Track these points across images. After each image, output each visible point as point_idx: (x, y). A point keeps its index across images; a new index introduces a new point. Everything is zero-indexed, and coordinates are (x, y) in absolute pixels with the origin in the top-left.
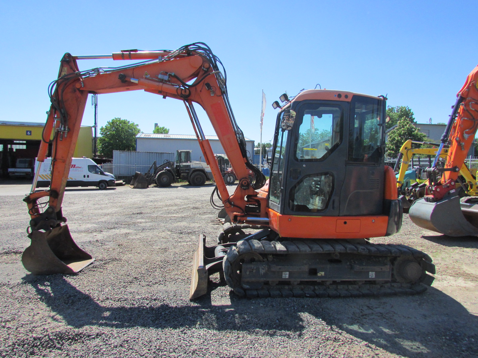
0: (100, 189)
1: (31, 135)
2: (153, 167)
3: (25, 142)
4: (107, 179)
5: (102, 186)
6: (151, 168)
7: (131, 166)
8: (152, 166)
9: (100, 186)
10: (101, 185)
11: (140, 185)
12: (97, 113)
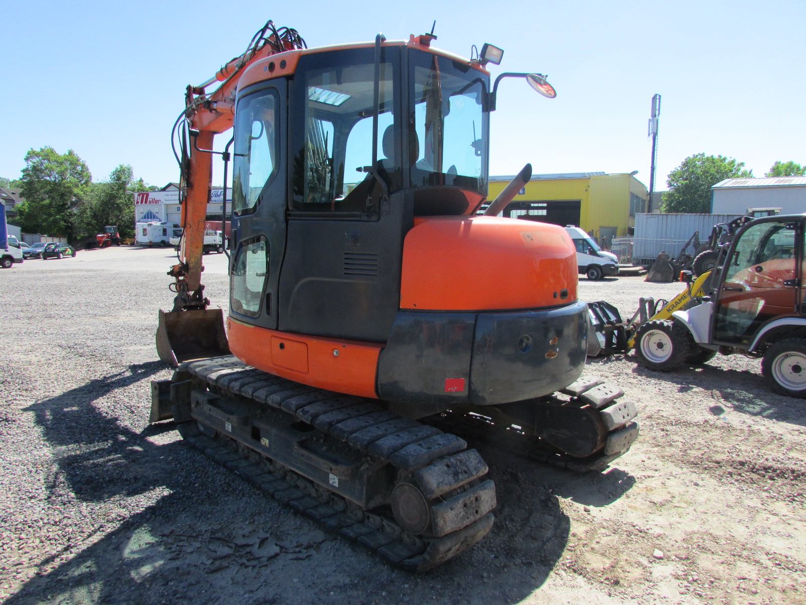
0: (589, 279)
1: (524, 193)
2: (692, 243)
3: (545, 205)
4: (601, 262)
5: (593, 274)
6: (688, 244)
7: (666, 242)
8: (690, 241)
9: (590, 275)
10: (590, 272)
11: (659, 276)
12: (656, 148)
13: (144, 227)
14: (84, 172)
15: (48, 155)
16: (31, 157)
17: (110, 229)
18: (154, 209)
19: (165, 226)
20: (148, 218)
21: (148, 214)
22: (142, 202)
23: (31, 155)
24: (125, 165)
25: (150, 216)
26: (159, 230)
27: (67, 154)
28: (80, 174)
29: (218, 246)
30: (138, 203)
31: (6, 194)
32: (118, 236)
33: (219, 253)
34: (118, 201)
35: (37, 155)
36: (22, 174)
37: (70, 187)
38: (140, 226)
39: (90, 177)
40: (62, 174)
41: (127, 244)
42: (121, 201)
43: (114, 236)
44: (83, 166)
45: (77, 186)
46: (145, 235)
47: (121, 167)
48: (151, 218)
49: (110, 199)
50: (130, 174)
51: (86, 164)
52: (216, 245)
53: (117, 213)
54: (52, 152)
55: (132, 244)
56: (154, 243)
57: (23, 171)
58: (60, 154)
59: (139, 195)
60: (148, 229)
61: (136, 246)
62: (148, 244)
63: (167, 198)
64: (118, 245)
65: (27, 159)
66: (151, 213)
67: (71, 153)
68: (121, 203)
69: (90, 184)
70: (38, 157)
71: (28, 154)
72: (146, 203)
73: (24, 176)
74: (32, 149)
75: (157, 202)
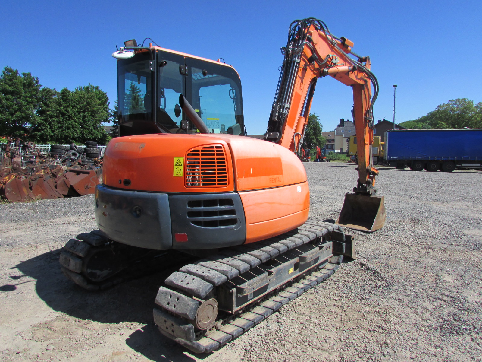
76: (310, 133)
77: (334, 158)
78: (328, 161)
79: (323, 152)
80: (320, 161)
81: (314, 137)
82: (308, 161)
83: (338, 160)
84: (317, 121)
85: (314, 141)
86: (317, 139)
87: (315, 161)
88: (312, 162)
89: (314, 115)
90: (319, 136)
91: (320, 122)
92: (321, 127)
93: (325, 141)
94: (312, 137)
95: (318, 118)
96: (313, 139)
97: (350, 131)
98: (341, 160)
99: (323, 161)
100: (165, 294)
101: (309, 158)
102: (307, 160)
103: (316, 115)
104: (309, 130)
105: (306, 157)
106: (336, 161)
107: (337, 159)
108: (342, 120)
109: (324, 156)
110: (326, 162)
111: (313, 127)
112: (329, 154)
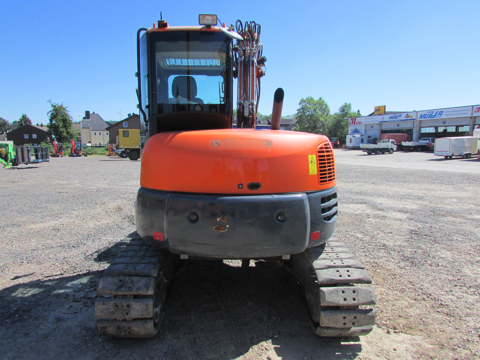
13: (351, 138)
14: (326, 108)
15: (310, 100)
16: (302, 103)
17: (334, 139)
18: (358, 127)
19: (363, 137)
20: (355, 133)
21: (355, 130)
22: (352, 124)
23: (302, 101)
24: (348, 103)
25: (356, 131)
26: (359, 139)
27: (319, 99)
28: (324, 110)
29: (390, 149)
30: (350, 124)
31: (293, 122)
32: (338, 143)
33: (390, 153)
34: (342, 124)
35: (305, 101)
36: (297, 111)
37: (318, 117)
38: (348, 137)
39: (329, 111)
40: (315, 110)
41: (343, 147)
42: (344, 123)
43: (336, 143)
44: (326, 105)
45: (322, 116)
46: (351, 142)
47: (346, 104)
48: (356, 133)
49: (338, 122)
50: (350, 108)
51: (327, 104)
52: (388, 148)
53: (341, 130)
54: (311, 99)
55: (345, 148)
56: (356, 147)
57: (297, 110)
58: (315, 100)
59: (351, 120)
60: (353, 139)
61: (347, 149)
62: (352, 148)
63: (366, 120)
64: (338, 148)
65: (300, 104)
66: (357, 129)
67: (320, 99)
68: (344, 124)
69: (328, 115)
70: (305, 103)
71: (301, 101)
72: (354, 124)
73: (298, 112)
74: (303, 98)
75: (360, 123)
76: (59, 125)
77: (90, 153)
78: (85, 156)
79: (78, 146)
80: (77, 156)
81: (64, 129)
82: (62, 157)
83: (96, 154)
84: (66, 112)
85: (65, 134)
86: (68, 133)
87: (70, 156)
88: (67, 158)
89: (62, 106)
90: (70, 129)
91: (69, 113)
92: (71, 119)
93: (77, 134)
94: (61, 130)
95: (66, 109)
96: (64, 132)
97: (97, 124)
98: (98, 154)
99: (80, 156)
100: (336, 293)
101: (62, 153)
102: (60, 156)
103: (64, 106)
104: (57, 122)
105: (59, 152)
106: (93, 154)
107: (94, 153)
108: (87, 113)
109: (80, 150)
110: (83, 157)
111: (61, 118)
112: (84, 148)
